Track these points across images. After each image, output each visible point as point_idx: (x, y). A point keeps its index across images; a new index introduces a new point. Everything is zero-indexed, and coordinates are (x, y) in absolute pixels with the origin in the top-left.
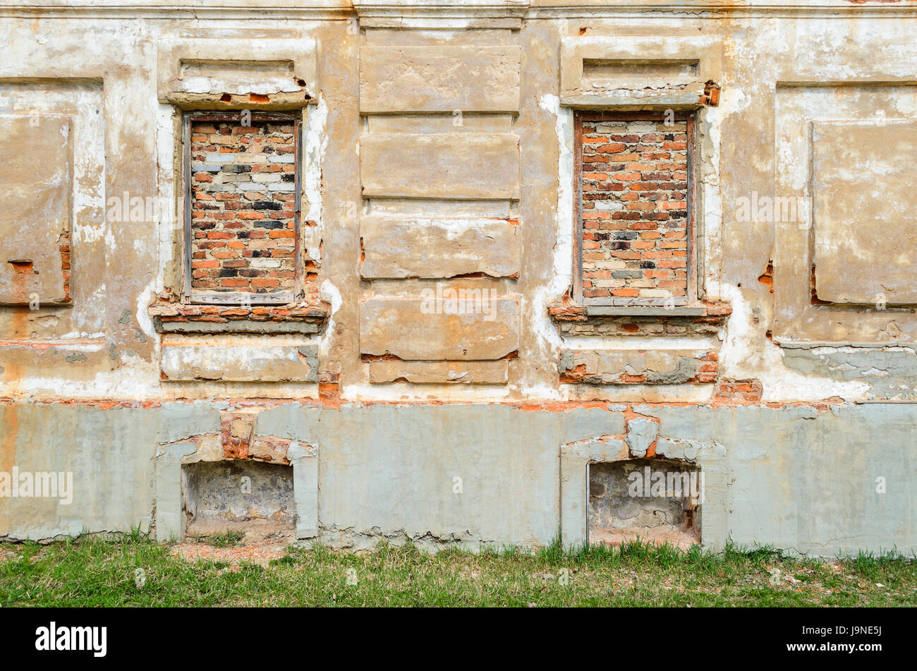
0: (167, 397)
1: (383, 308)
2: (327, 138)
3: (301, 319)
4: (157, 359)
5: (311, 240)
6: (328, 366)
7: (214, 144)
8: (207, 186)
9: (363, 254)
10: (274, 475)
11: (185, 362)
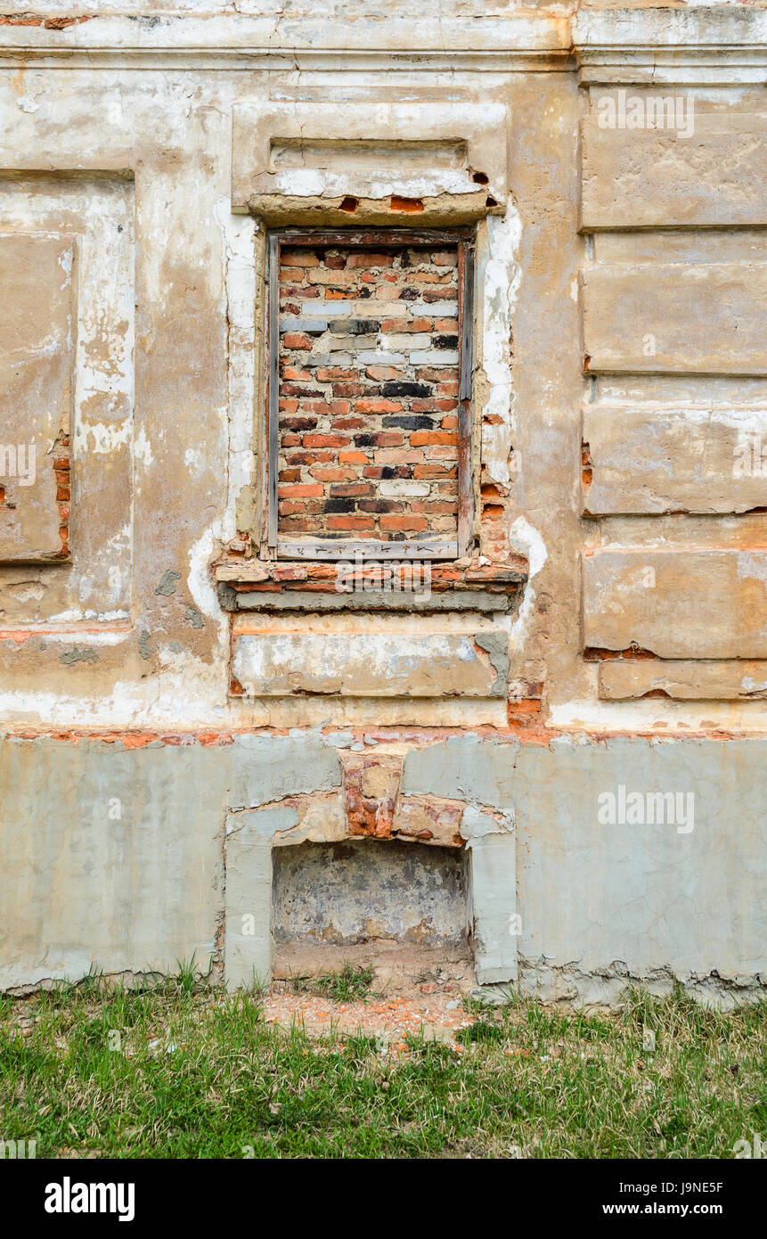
0: (239, 724)
1: (626, 567)
2: (520, 272)
3: (482, 586)
4: (222, 658)
5: (493, 448)
6: (523, 670)
7: (316, 284)
8: (304, 357)
9: (589, 472)
10: (409, 862)
11: (276, 663)
